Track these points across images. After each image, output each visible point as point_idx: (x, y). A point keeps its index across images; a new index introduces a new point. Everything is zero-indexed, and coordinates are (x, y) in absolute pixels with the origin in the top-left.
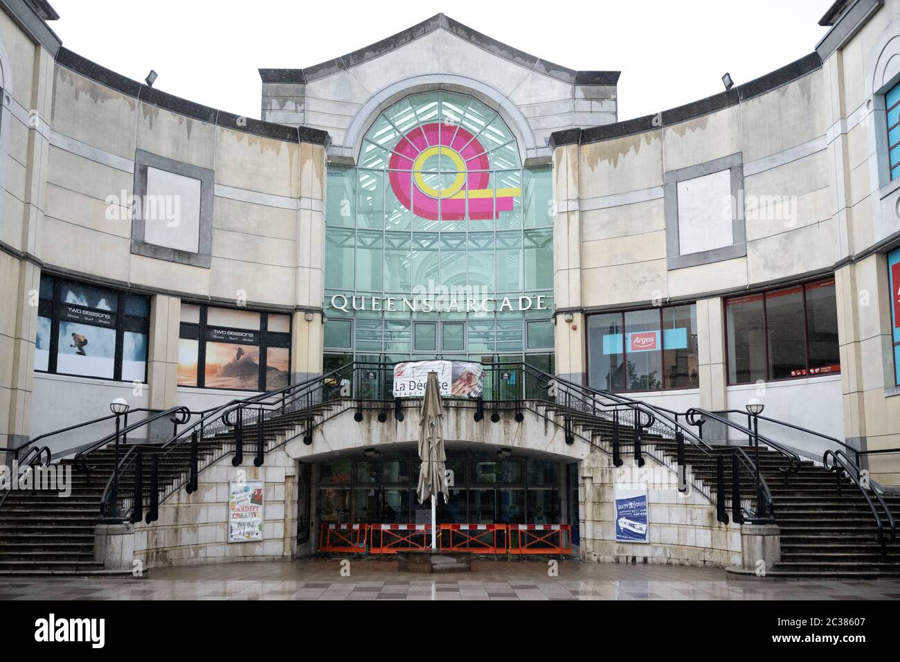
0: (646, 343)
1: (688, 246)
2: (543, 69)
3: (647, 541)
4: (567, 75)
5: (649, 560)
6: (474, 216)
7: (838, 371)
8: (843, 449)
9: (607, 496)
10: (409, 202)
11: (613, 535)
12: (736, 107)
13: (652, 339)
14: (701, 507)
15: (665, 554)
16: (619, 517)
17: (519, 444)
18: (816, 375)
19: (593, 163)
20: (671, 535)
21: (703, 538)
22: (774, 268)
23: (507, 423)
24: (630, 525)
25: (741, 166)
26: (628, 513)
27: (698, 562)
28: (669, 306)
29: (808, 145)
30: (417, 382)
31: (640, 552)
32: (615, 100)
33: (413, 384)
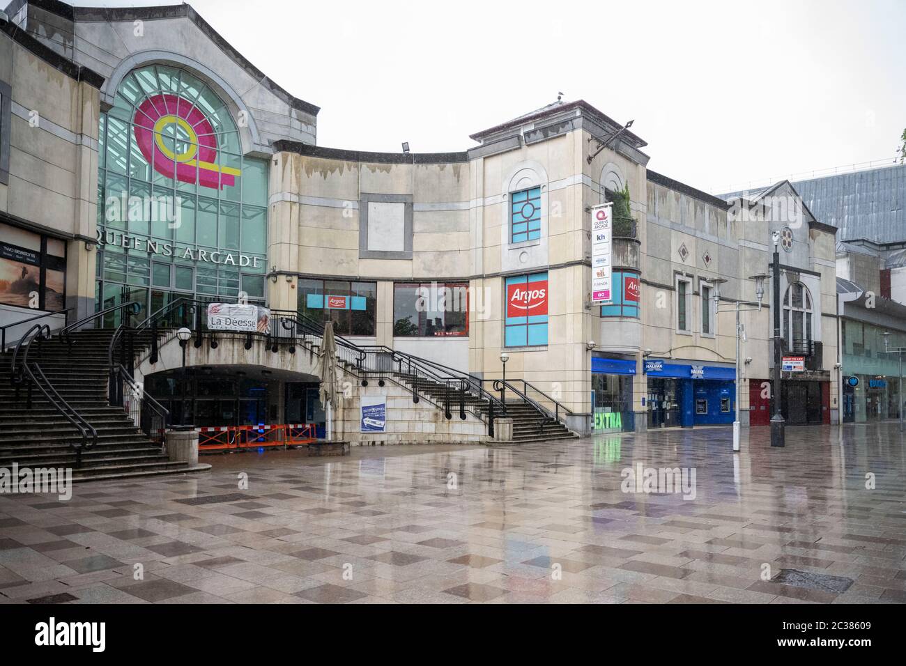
0: (339, 304)
1: (373, 246)
2: (269, 86)
3: (384, 431)
4: (286, 97)
5: (386, 443)
6: (203, 183)
7: (466, 334)
8: (468, 377)
9: (354, 404)
10: (151, 158)
11: (358, 429)
12: (411, 165)
13: (343, 302)
14: (429, 410)
15: (398, 438)
16: (364, 417)
17: (291, 368)
18: (449, 336)
19: (309, 172)
20: (403, 427)
21: (430, 428)
22: (429, 271)
23: (283, 353)
24: (372, 422)
25: (412, 204)
26: (371, 415)
27: (424, 442)
28: (359, 282)
29: (456, 204)
30: (232, 319)
31: (378, 438)
32: (315, 127)
33: (228, 320)
